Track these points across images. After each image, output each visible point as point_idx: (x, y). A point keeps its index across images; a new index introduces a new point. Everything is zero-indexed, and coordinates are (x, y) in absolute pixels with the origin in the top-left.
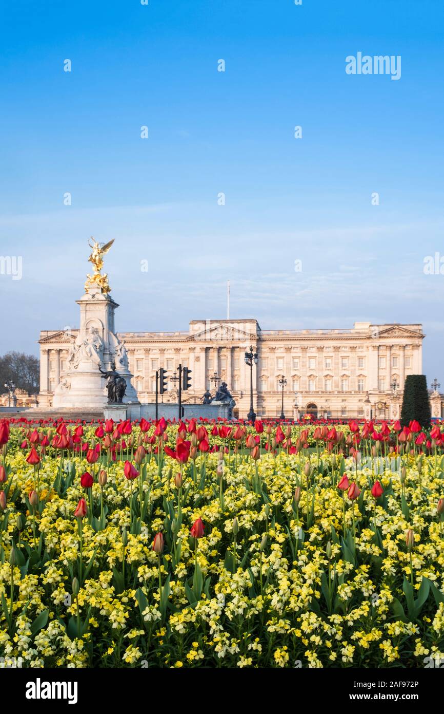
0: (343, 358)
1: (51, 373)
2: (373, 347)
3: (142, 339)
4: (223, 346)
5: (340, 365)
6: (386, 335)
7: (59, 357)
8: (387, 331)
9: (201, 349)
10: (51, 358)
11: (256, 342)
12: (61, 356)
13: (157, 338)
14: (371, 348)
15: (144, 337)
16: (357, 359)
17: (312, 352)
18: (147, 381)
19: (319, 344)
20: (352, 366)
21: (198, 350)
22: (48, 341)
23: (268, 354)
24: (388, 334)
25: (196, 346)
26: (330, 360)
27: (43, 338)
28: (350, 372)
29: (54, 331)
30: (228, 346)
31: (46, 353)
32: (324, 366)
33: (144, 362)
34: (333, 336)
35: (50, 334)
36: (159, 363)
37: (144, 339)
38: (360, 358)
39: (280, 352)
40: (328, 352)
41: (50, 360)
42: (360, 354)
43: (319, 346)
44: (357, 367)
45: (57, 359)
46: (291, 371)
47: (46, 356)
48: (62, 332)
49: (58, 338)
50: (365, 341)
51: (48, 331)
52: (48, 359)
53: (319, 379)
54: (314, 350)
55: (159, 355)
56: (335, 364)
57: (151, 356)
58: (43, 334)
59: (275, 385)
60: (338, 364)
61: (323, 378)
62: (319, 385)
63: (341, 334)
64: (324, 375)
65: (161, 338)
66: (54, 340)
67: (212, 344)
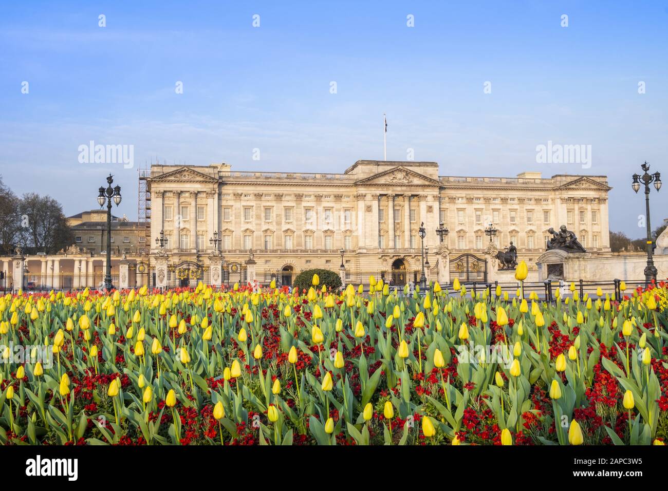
0: (529, 211)
1: (166, 224)
2: (562, 199)
3: (292, 181)
4: (399, 193)
5: (526, 219)
6: (573, 186)
7: (179, 201)
8: (571, 183)
9: (373, 196)
10: (166, 202)
11: (438, 190)
12: (182, 200)
13: (312, 181)
14: (559, 201)
15: (295, 178)
16: (542, 212)
17: (496, 204)
18: (300, 237)
19: (503, 194)
20: (538, 220)
21: (369, 197)
22: (164, 179)
23: (448, 205)
24: (576, 186)
25: (367, 192)
26: (514, 213)
27: (157, 175)
28: (535, 227)
29: (172, 166)
30: (406, 193)
31: (160, 195)
32: (509, 220)
33: (295, 211)
34: (518, 185)
35: (166, 170)
36: (314, 213)
37: (295, 181)
38: (546, 212)
39: (461, 203)
40: (513, 204)
41: (165, 205)
42: (545, 207)
43: (503, 196)
44: (543, 222)
45: (176, 204)
46: (474, 226)
47: (160, 200)
48: (185, 168)
49: (178, 175)
50: (550, 192)
51: (163, 166)
52: (163, 204)
53: (504, 235)
54: (498, 201)
55: (315, 203)
56: (520, 218)
57: (304, 204)
58: (155, 169)
59: (456, 241)
60: (523, 218)
61: (508, 234)
62: (504, 242)
63: (526, 183)
64: (509, 230)
65: (318, 181)
66: (172, 178)
67: (387, 190)
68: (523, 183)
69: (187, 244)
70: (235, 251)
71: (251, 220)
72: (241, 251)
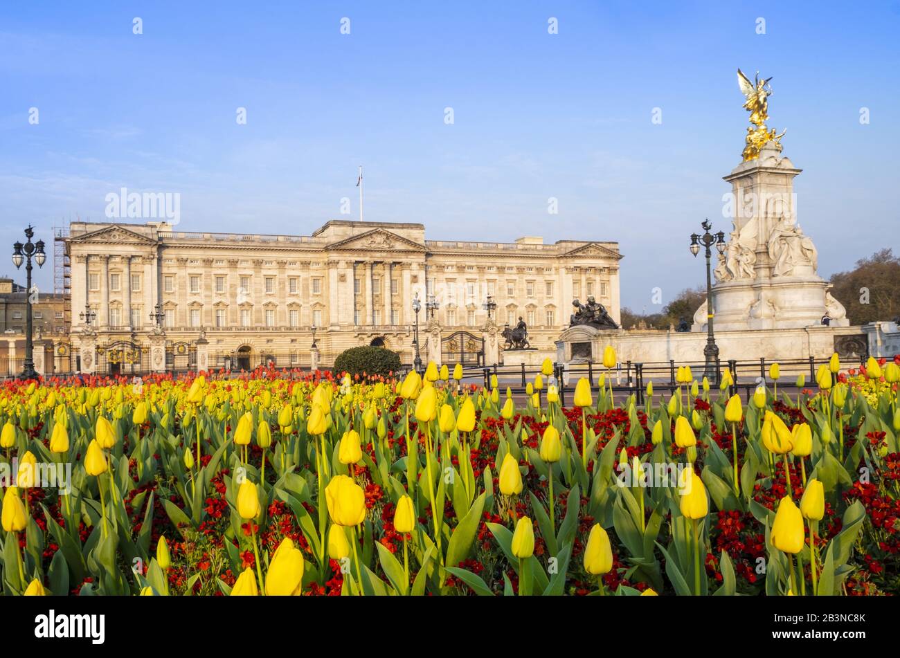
0: (529, 282)
1: (91, 295)
2: (567, 269)
3: (250, 244)
4: (379, 260)
5: (526, 292)
6: (580, 254)
7: (107, 267)
8: (578, 250)
9: (347, 263)
10: (90, 269)
11: (424, 257)
12: (111, 266)
13: (274, 244)
14: (563, 271)
15: (253, 241)
16: (544, 283)
17: (491, 274)
18: (259, 311)
19: (499, 262)
20: (539, 293)
21: (342, 265)
22: (87, 240)
23: (435, 274)
24: (584, 253)
25: (340, 258)
26: (513, 284)
27: (78, 235)
28: (536, 301)
29: (97, 224)
30: (387, 260)
31: (83, 260)
32: (506, 292)
33: (252, 281)
34: (517, 252)
35: (90, 229)
36: (277, 283)
37: (253, 244)
38: (549, 283)
39: (450, 273)
40: (511, 274)
41: (89, 273)
42: (548, 278)
43: (499, 265)
44: (545, 295)
45: (104, 271)
46: (466, 300)
47: (83, 266)
48: (115, 227)
49: (106, 236)
50: (553, 261)
51: (86, 224)
52: (87, 271)
53: (500, 310)
54: (494, 270)
55: (277, 271)
56: (519, 291)
57: (264, 272)
58: (76, 227)
59: (445, 317)
60: (523, 290)
61: (505, 309)
62: (500, 318)
63: (526, 250)
64: (507, 305)
65: (280, 245)
66: (98, 239)
67: (364, 257)
68: (523, 250)
69: (118, 320)
70: (179, 328)
71: (199, 291)
72: (186, 329)
